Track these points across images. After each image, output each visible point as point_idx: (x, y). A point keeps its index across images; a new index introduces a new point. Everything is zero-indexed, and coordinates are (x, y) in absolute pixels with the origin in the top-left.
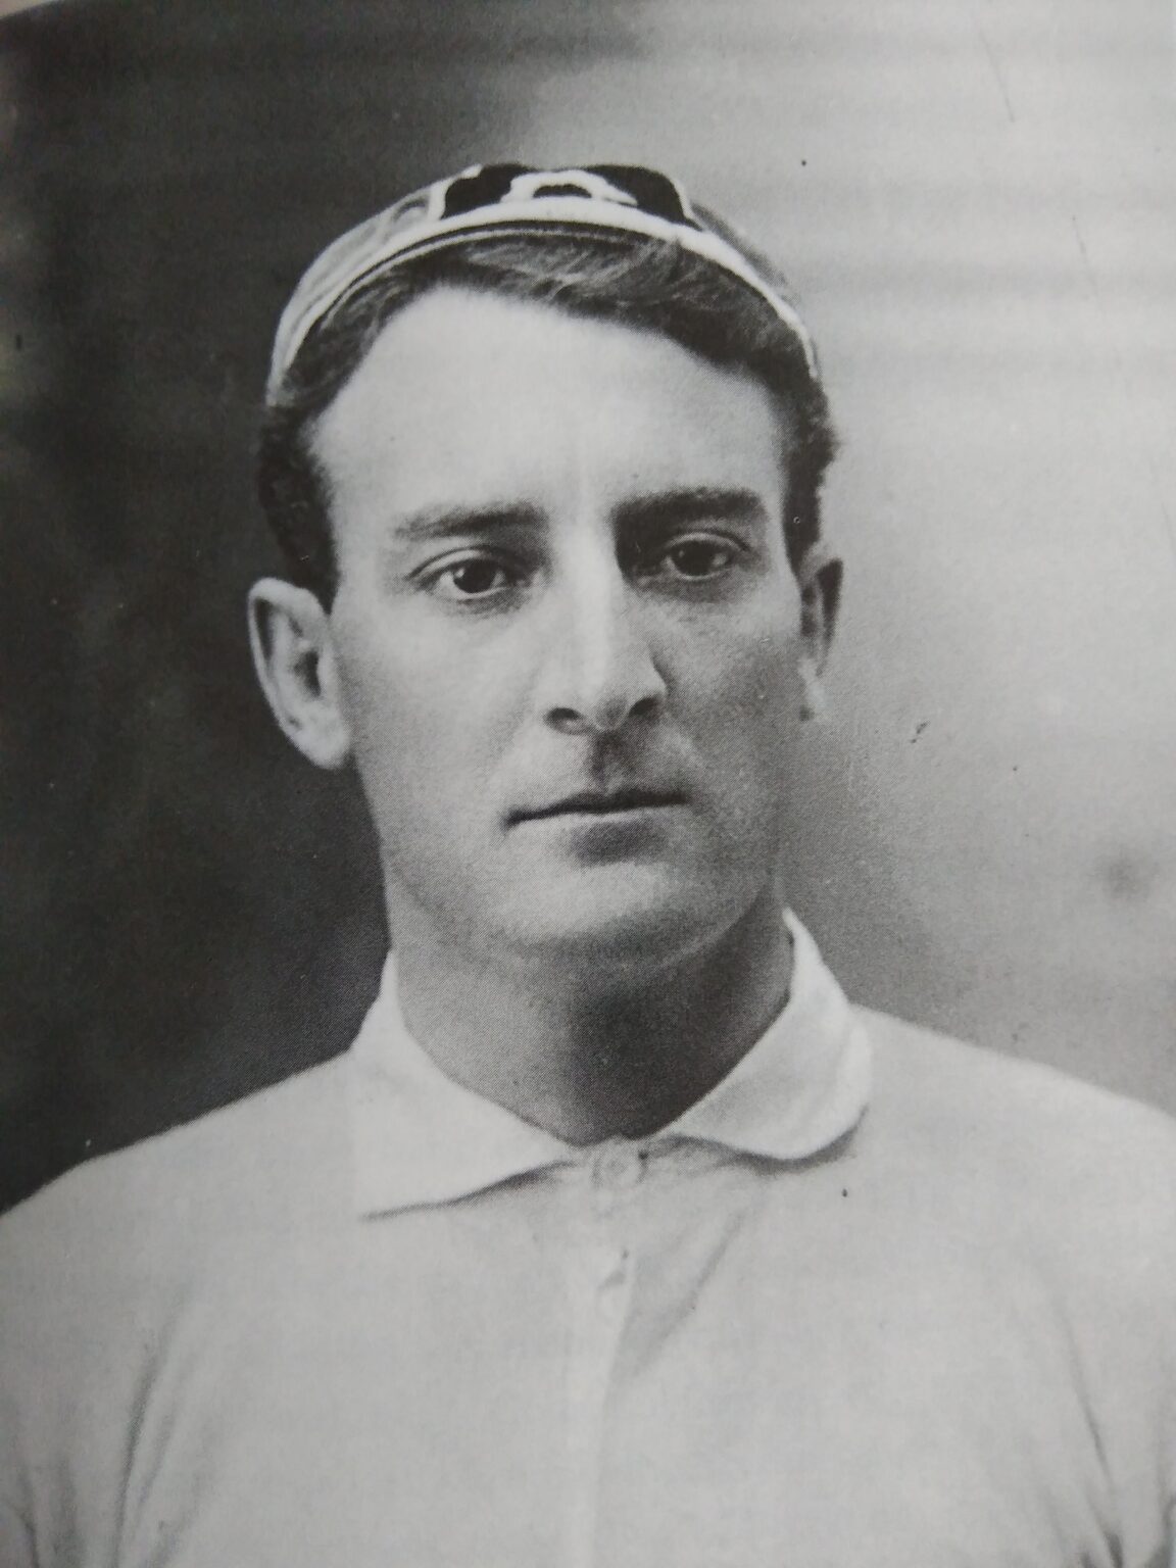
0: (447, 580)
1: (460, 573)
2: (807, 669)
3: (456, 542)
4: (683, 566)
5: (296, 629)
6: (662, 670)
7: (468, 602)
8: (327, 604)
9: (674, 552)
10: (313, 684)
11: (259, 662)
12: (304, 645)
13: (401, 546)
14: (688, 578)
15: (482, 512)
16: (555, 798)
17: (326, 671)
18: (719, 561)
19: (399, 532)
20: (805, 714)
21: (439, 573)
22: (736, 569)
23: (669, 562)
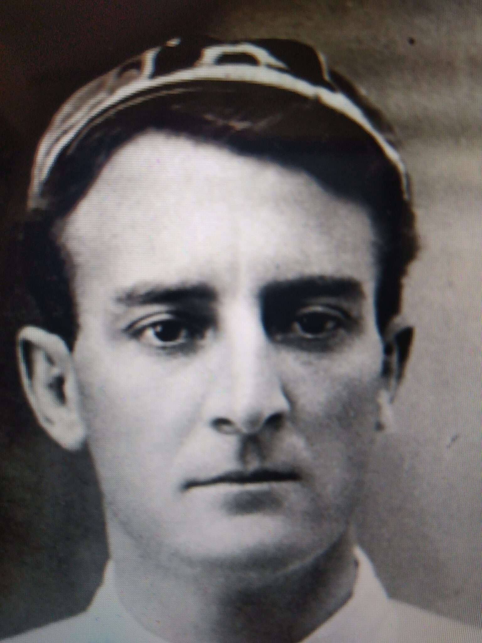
0: (150, 333)
1: (159, 329)
2: (384, 398)
3: (156, 308)
4: (306, 329)
5: (50, 360)
6: (288, 395)
7: (164, 348)
8: (71, 345)
9: (300, 320)
10: (61, 397)
11: (25, 381)
12: (56, 371)
13: (119, 309)
14: (309, 336)
15: (173, 288)
16: (214, 474)
17: (70, 388)
18: (330, 325)
19: (120, 300)
20: (379, 427)
21: (144, 329)
22: (342, 332)
23: (297, 326)
